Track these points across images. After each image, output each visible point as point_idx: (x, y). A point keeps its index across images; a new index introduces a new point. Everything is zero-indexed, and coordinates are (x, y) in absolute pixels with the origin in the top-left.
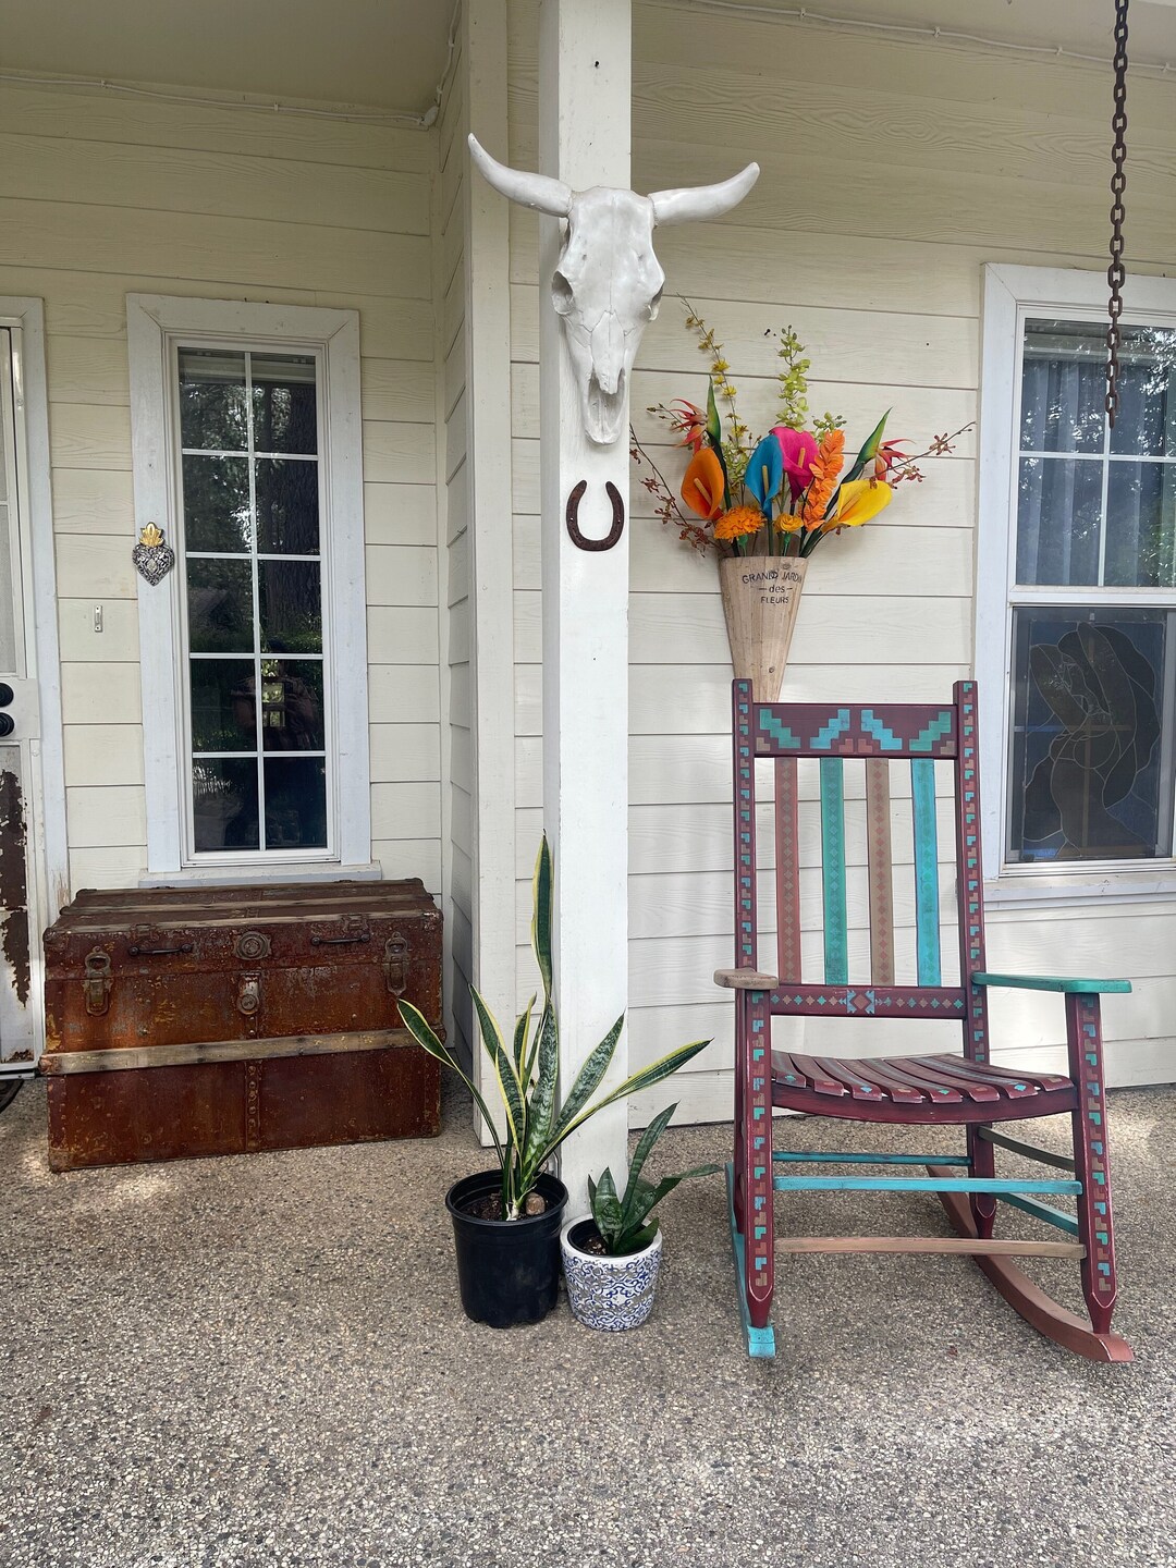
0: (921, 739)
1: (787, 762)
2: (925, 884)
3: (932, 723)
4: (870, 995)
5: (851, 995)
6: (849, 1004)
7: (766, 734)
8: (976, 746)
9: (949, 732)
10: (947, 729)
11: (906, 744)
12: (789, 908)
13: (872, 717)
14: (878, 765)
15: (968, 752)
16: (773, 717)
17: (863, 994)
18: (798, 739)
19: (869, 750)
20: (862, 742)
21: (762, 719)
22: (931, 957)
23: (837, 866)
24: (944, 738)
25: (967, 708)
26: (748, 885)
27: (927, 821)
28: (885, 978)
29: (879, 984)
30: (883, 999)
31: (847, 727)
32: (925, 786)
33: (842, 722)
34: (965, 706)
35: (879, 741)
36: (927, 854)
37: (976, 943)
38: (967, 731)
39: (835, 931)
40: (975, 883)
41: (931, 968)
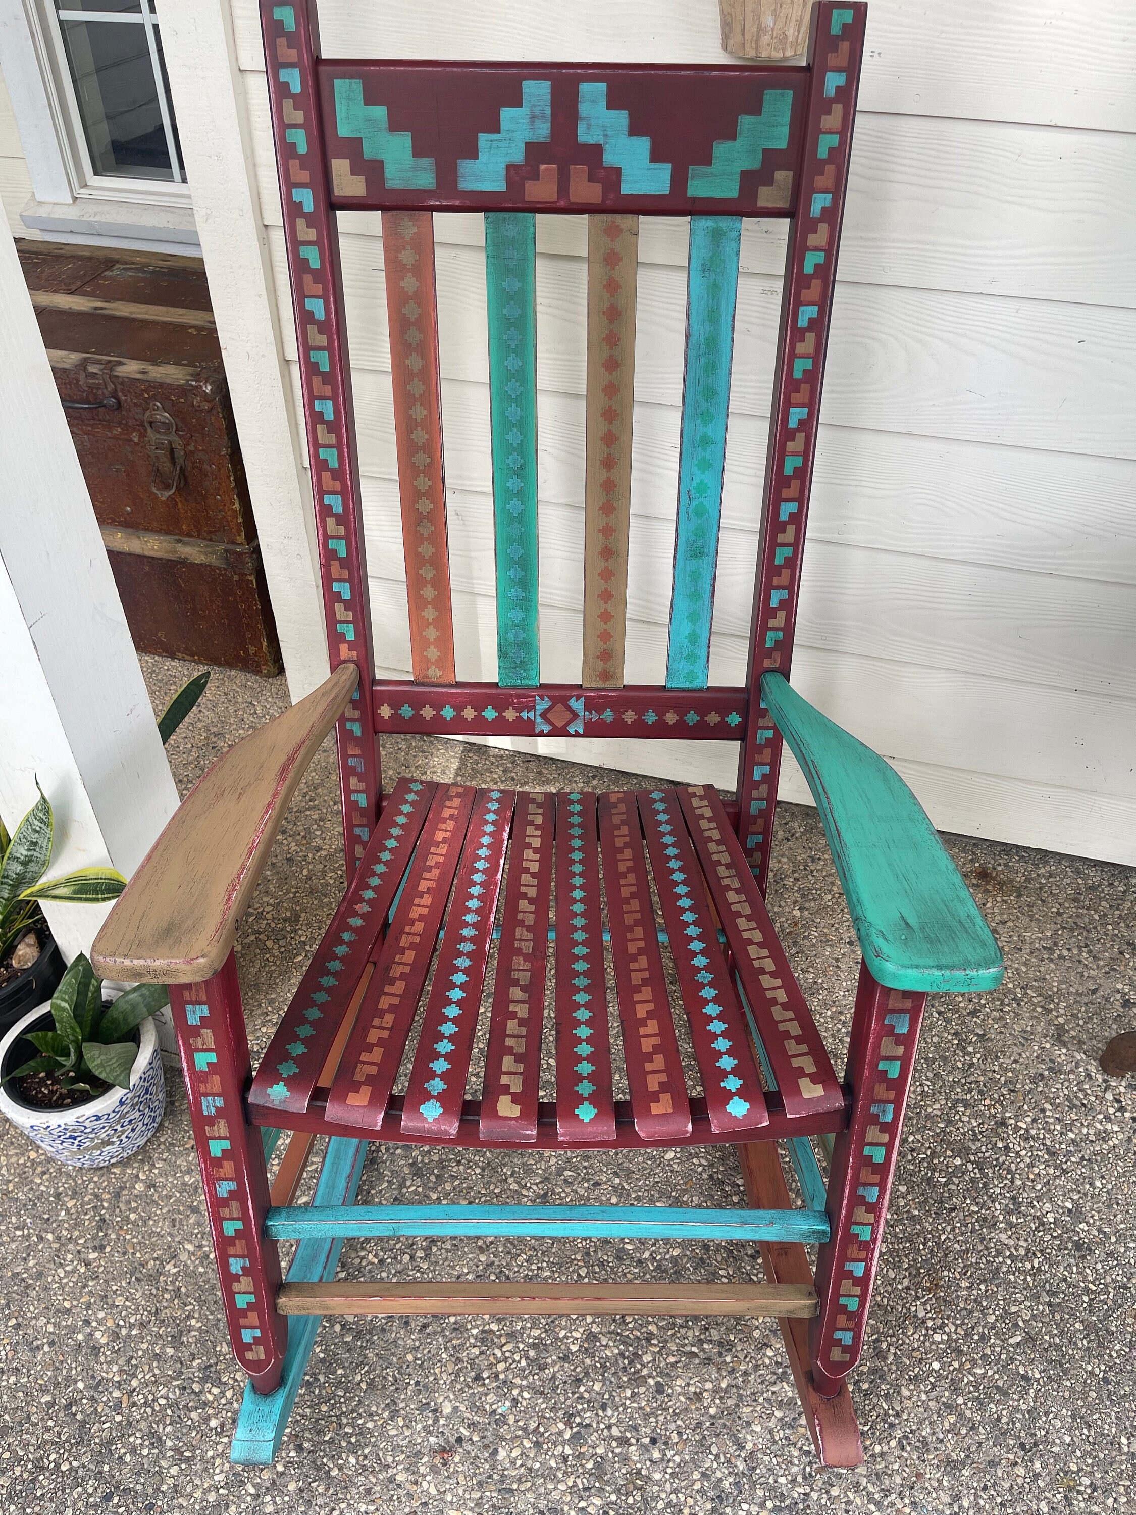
0: (718, 165)
1: (409, 225)
2: (695, 503)
3: (746, 122)
4: (577, 705)
5: (542, 705)
6: (539, 720)
7: (353, 148)
8: (839, 190)
9: (784, 145)
10: (780, 139)
11: (679, 180)
12: (426, 550)
13: (603, 103)
14: (613, 232)
15: (820, 202)
16: (368, 102)
17: (564, 701)
18: (427, 162)
19: (591, 192)
20: (578, 172)
21: (341, 110)
22: (693, 639)
23: (522, 467)
24: (771, 159)
25: (833, 81)
26: (338, 509)
27: (711, 368)
28: (606, 675)
29: (594, 685)
30: (601, 710)
31: (543, 131)
32: (715, 285)
33: (533, 117)
34: (829, 75)
35: (618, 170)
36: (705, 442)
37: (779, 620)
38: (826, 143)
39: (515, 592)
40: (792, 507)
41: (692, 658)
